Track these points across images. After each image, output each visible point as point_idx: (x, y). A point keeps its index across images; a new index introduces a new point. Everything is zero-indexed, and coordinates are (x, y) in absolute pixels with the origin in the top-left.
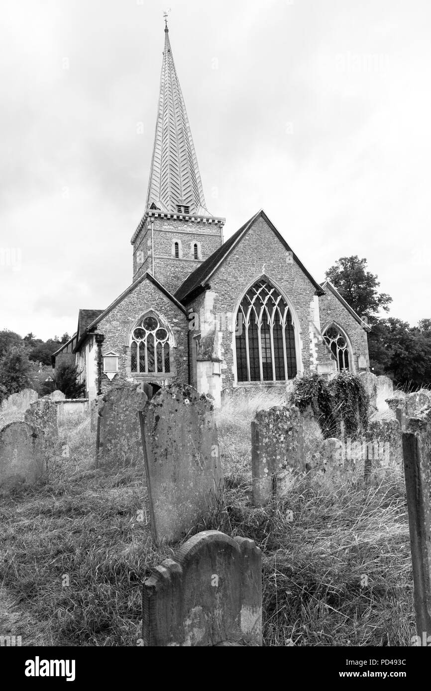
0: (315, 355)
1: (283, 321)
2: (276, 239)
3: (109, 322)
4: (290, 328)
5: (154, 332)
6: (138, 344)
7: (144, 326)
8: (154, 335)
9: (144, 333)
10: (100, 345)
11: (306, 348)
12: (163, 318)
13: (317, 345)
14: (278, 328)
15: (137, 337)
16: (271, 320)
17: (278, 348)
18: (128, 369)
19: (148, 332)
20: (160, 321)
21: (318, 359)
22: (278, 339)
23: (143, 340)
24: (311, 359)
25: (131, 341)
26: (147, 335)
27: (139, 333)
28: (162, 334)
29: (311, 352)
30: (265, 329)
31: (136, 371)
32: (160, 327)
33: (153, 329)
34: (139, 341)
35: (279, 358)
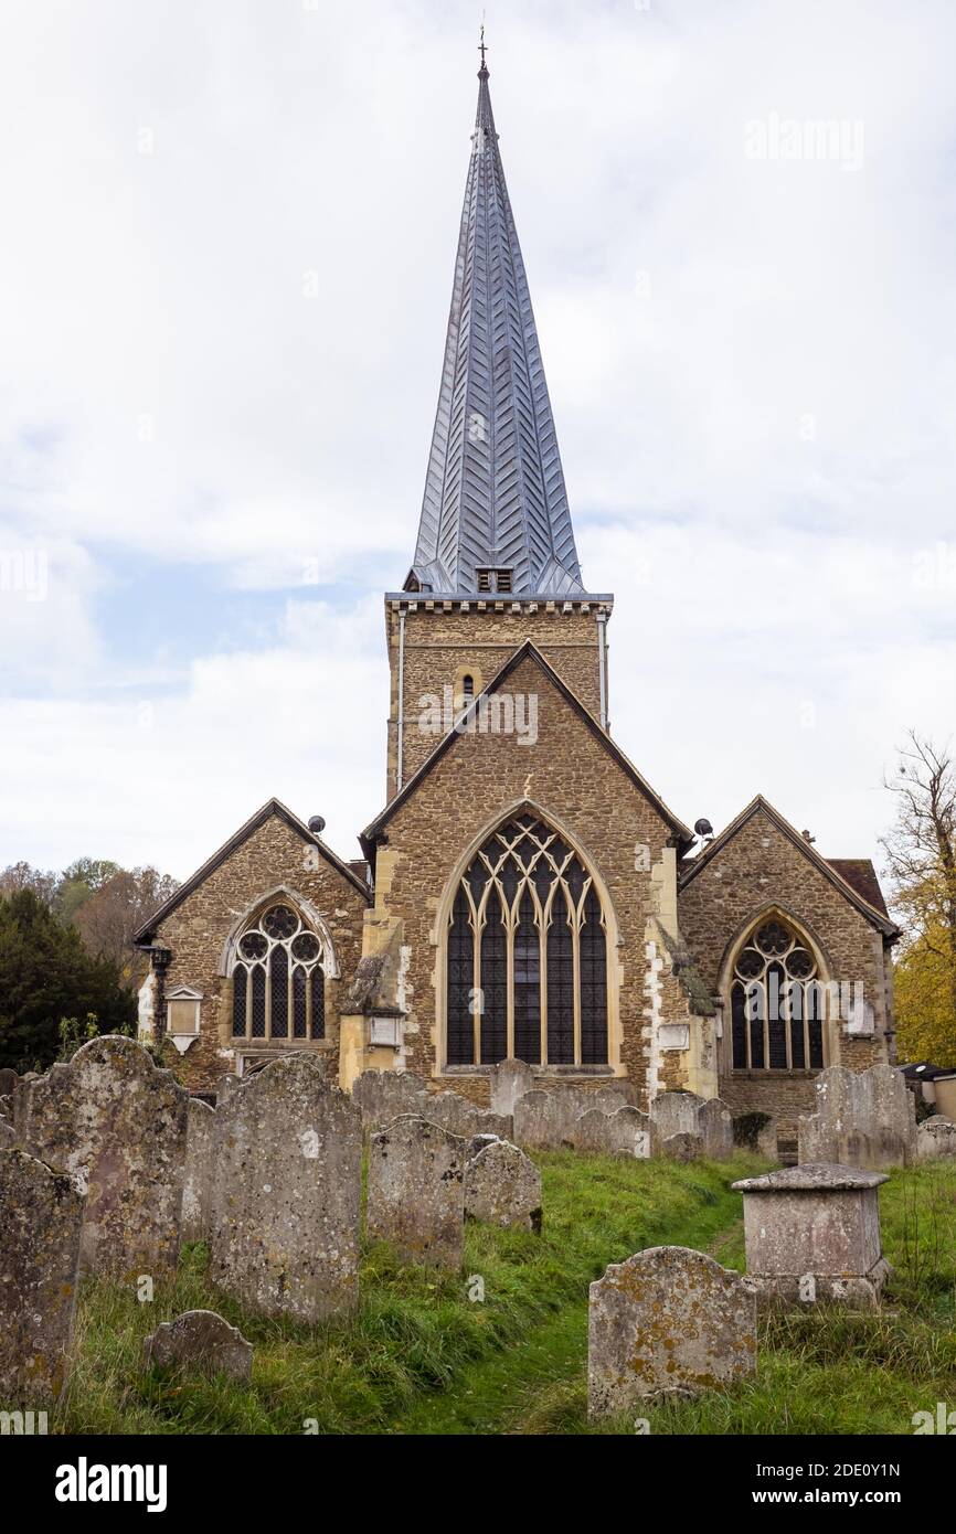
0: (657, 1002)
1: (576, 916)
2: (566, 710)
3: (183, 919)
4: (594, 933)
5: (287, 943)
6: (249, 971)
7: (266, 929)
8: (288, 949)
9: (265, 944)
10: (162, 972)
11: (634, 981)
12: (308, 909)
13: (662, 976)
14: (559, 933)
15: (249, 955)
16: (543, 916)
17: (560, 984)
18: (223, 1029)
19: (272, 943)
20: (303, 916)
21: (664, 1012)
22: (560, 963)
23: (260, 961)
24: (646, 1012)
25: (234, 964)
26: (270, 949)
27: (253, 946)
28: (307, 947)
29: (646, 993)
30: (526, 935)
31: (243, 1033)
32: (305, 927)
33: (288, 934)
34: (250, 964)
35: (560, 1009)
